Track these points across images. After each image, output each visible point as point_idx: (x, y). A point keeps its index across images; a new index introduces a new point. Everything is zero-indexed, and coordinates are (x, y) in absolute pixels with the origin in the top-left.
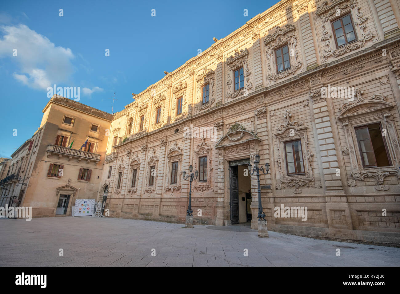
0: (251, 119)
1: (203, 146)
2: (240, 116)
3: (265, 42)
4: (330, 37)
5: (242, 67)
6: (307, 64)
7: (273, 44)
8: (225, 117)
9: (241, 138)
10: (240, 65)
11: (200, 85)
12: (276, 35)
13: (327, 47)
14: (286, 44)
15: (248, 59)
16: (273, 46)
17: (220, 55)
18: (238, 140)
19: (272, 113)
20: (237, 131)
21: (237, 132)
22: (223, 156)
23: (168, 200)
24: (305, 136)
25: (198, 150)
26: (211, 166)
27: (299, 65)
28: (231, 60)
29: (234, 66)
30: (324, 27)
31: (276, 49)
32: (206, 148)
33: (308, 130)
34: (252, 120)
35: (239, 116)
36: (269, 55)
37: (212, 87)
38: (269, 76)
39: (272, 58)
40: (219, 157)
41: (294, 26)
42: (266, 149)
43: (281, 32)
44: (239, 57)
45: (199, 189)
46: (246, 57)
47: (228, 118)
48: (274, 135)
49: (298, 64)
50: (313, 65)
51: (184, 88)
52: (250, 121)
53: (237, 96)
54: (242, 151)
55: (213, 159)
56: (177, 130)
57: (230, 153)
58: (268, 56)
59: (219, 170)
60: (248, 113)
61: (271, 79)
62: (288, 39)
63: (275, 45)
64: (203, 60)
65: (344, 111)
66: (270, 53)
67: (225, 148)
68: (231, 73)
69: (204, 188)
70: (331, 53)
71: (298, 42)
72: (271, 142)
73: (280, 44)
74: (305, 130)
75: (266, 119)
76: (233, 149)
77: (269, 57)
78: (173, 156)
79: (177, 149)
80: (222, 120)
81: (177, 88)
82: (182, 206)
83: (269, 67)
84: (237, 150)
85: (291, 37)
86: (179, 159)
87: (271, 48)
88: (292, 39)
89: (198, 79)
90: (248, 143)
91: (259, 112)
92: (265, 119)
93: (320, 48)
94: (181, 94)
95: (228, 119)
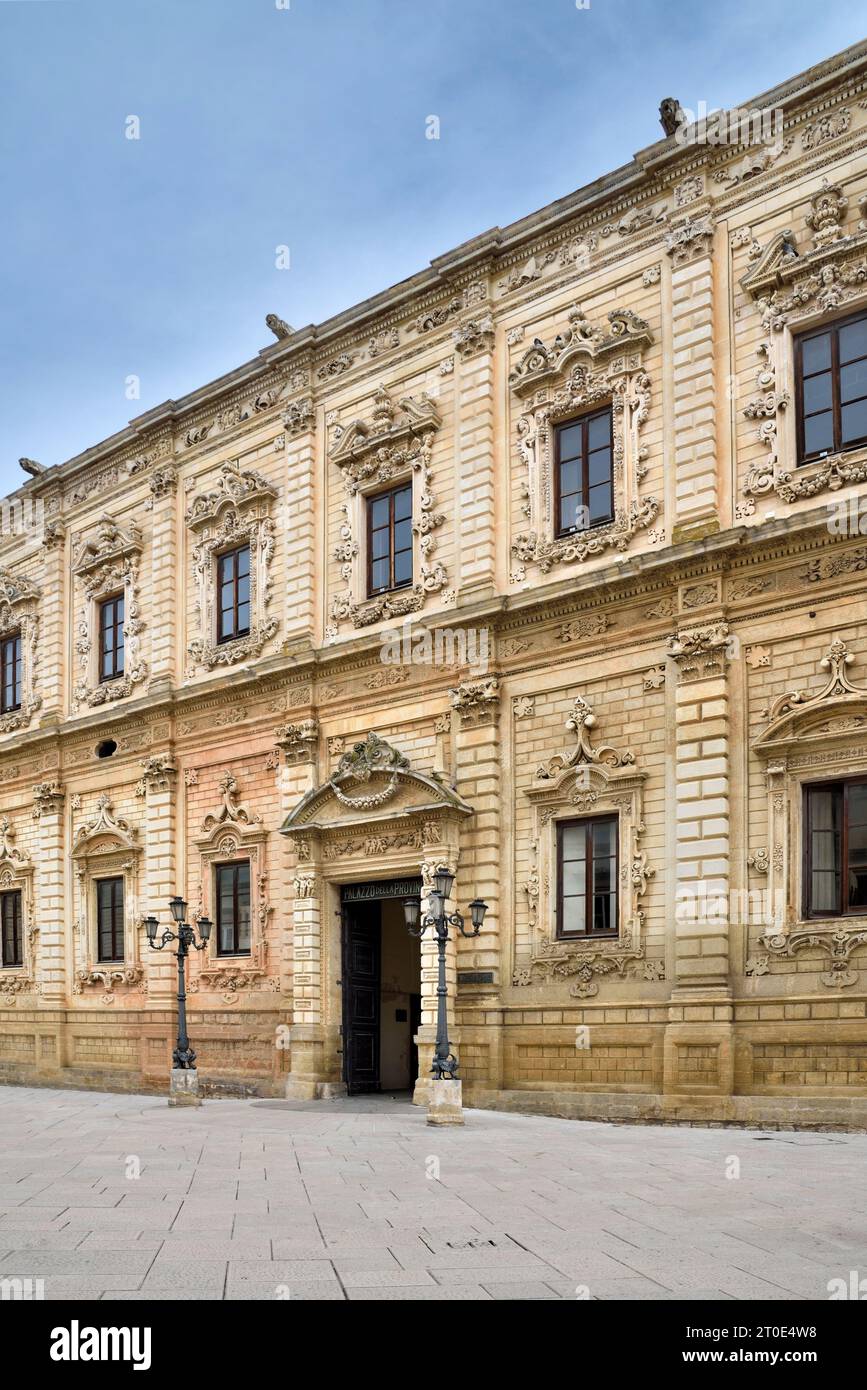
0: (437, 721)
1: (228, 821)
2: (390, 705)
3: (517, 381)
4: (781, 408)
5: (406, 485)
6: (680, 515)
7: (551, 397)
8: (323, 707)
9: (392, 799)
10: (398, 474)
11: (207, 546)
12: (566, 353)
13: (764, 451)
14: (603, 408)
15: (437, 448)
16: (550, 404)
17: (304, 412)
18: (376, 807)
19: (523, 706)
20: (374, 769)
21: (373, 773)
22: (313, 865)
23: (92, 1018)
24: (636, 804)
25: (207, 836)
26: (265, 899)
27: (646, 513)
28: (358, 444)
29: (369, 475)
30: (763, 353)
31: (560, 424)
32: (244, 828)
33: (650, 784)
34: (439, 729)
35: (385, 707)
36: (528, 445)
37: (264, 563)
38: (524, 545)
39: (540, 460)
40: (299, 866)
41: (643, 324)
42: (486, 846)
43: (586, 341)
44: (392, 433)
45: (221, 981)
46: (427, 437)
47: (336, 709)
48: (520, 793)
49: (643, 510)
50: (697, 524)
51: (128, 555)
52: (431, 731)
53: (378, 618)
54: (391, 850)
55: (272, 875)
56: (107, 749)
57: (345, 856)
58: (524, 448)
59: (297, 916)
60: (422, 698)
61: (530, 560)
62: (614, 382)
63: (560, 403)
64: (216, 420)
65: (780, 720)
66: (530, 435)
67: (321, 836)
68: (356, 508)
69: (239, 981)
70: (772, 481)
71: (655, 403)
72: (508, 819)
73: (578, 400)
74: (637, 784)
75: (497, 727)
76: (358, 840)
77: (529, 452)
78: (96, 853)
79: (114, 829)
80: (314, 718)
81: (92, 550)
82: (154, 1039)
83: (524, 504)
84: (373, 843)
85: (626, 373)
86: (129, 869)
87: (541, 414)
88: (632, 386)
89: (196, 519)
90: (417, 819)
91: (468, 696)
92: (493, 729)
93: (736, 449)
94: (115, 580)
95: (337, 717)
